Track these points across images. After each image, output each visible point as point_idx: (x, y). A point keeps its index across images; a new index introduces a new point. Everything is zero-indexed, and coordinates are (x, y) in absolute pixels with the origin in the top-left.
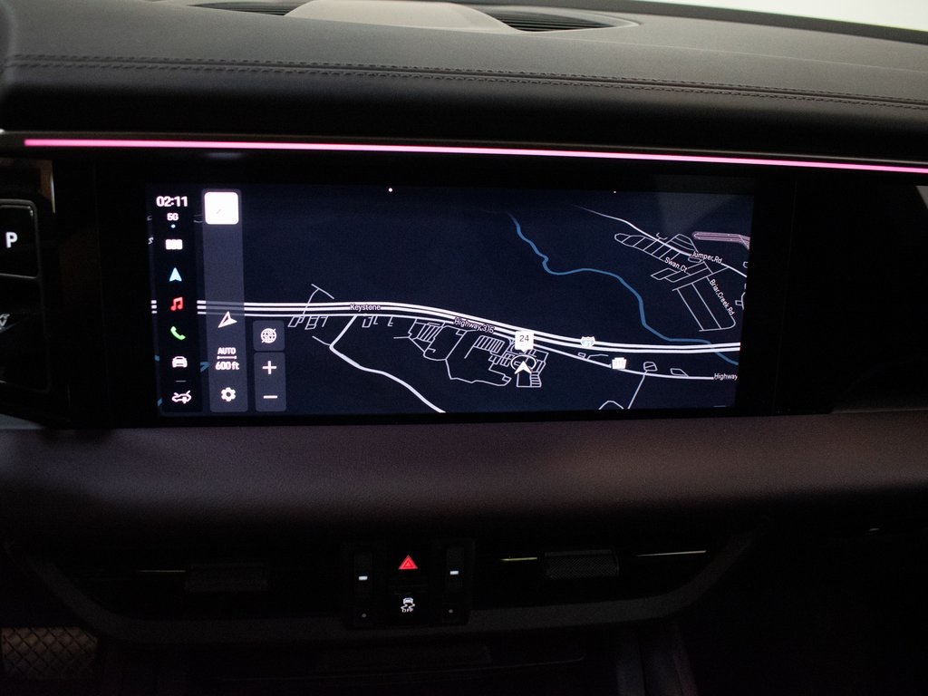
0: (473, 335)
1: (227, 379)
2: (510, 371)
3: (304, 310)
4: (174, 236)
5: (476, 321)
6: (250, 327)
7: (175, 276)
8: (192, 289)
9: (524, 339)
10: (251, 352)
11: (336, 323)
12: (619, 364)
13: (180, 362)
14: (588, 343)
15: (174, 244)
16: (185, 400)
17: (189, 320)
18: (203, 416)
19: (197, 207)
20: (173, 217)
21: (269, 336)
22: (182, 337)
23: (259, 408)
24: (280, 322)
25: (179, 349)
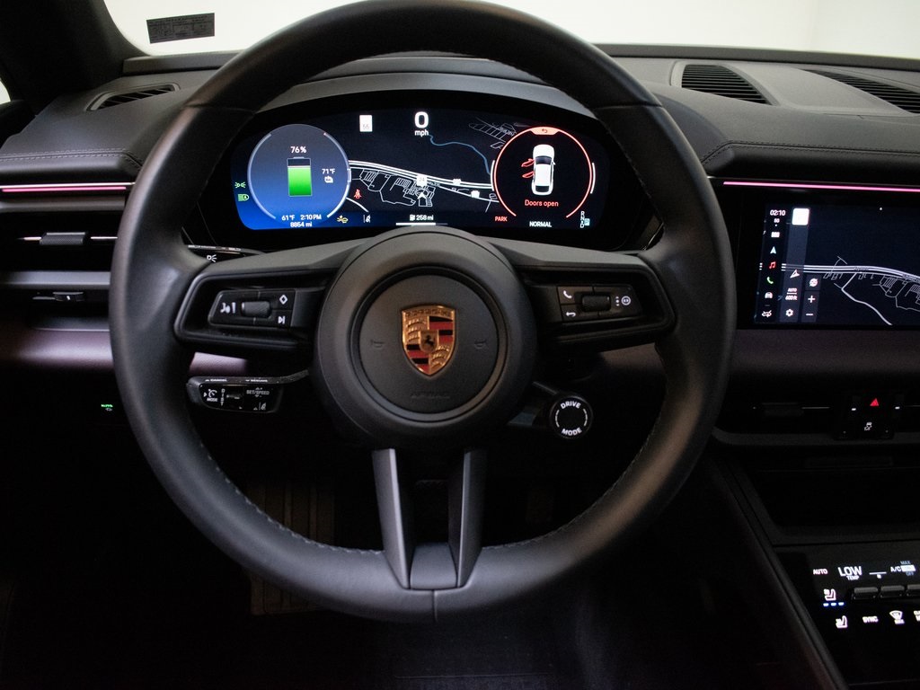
0: (910, 284)
1: (791, 304)
3: (832, 270)
4: (776, 230)
5: (912, 277)
6: (805, 277)
7: (773, 251)
8: (780, 258)
10: (804, 290)
11: (847, 276)
13: (769, 295)
15: (775, 235)
16: (768, 316)
17: (780, 277)
18: (777, 324)
19: (789, 215)
20: (777, 221)
21: (814, 283)
22: (772, 283)
23: (803, 321)
24: (819, 276)
25: (769, 288)
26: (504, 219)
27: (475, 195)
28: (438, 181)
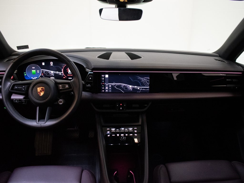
0: (126, 86)
1: (107, 89)
2: (129, 89)
3: (113, 84)
4: (103, 78)
5: (126, 85)
6: (109, 85)
7: (103, 81)
8: (104, 82)
9: (131, 86)
10: (109, 87)
11: (115, 85)
12: (139, 89)
13: (103, 88)
14: (136, 87)
15: (103, 79)
16: (103, 91)
17: (104, 85)
18: (105, 92)
19: (105, 76)
20: (103, 77)
21: (110, 86)
23: (109, 92)
24: (111, 85)
25: (103, 87)
26: (65, 78)
27: (60, 74)
28: (55, 72)
